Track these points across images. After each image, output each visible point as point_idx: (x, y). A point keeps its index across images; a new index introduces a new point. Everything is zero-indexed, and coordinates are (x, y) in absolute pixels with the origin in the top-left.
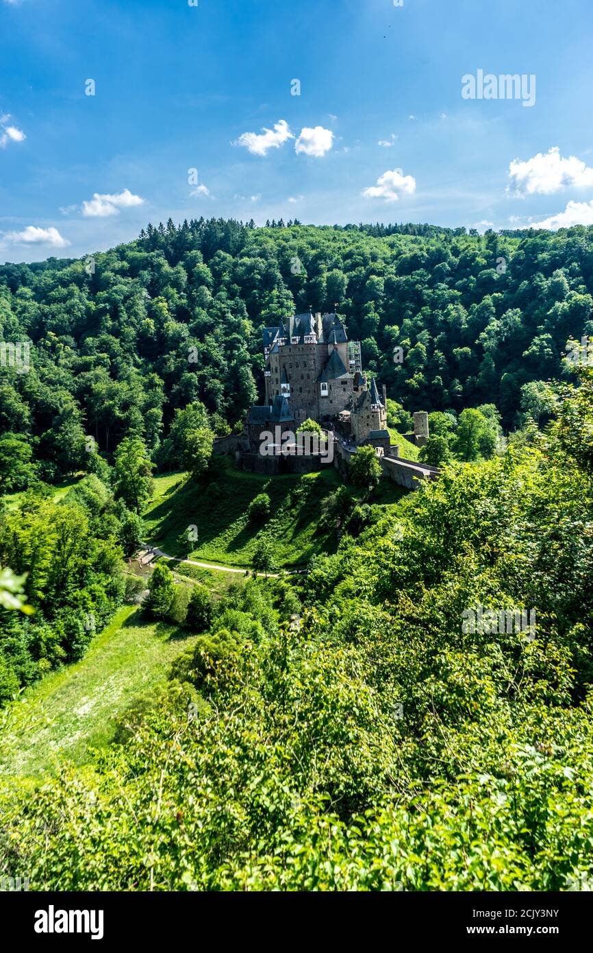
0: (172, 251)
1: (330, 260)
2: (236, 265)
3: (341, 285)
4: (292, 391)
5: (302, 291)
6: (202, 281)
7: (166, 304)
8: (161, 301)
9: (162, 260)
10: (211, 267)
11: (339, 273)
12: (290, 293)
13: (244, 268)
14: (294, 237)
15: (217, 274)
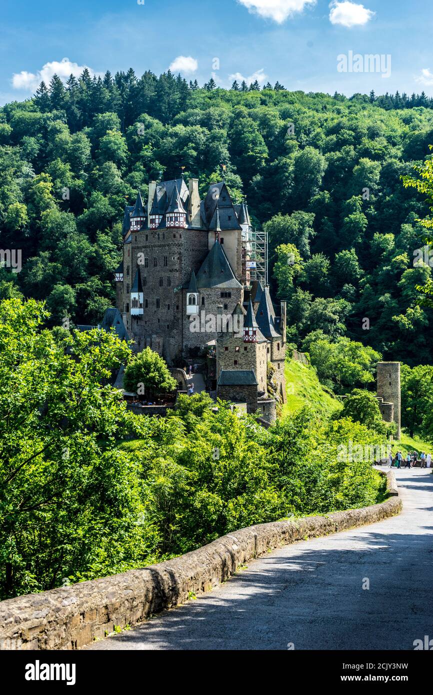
0: (78, 113)
1: (308, 135)
2: (164, 135)
3: (316, 169)
4: (146, 305)
5: (258, 178)
6: (111, 155)
7: (49, 184)
8: (45, 180)
9: (60, 124)
10: (128, 136)
11: (313, 153)
12: (238, 179)
13: (174, 140)
14: (263, 103)
15: (134, 147)
